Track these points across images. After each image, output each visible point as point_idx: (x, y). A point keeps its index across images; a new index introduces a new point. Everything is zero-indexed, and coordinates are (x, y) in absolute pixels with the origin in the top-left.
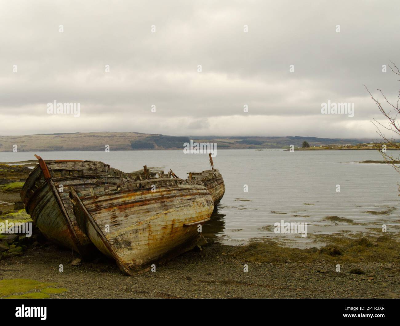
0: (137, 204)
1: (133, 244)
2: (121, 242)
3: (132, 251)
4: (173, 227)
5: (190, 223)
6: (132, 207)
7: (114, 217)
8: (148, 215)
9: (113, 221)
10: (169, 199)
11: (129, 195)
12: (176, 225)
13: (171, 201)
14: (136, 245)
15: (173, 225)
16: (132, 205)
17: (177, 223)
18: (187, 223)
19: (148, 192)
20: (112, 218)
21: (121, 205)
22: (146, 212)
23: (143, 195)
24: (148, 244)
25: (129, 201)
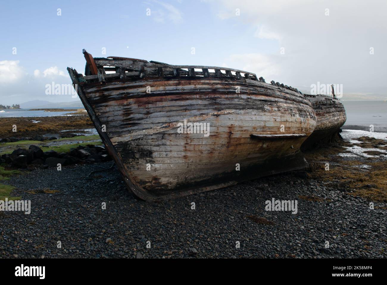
0: (169, 97)
1: (155, 154)
2: (134, 149)
3: (153, 165)
4: (230, 137)
5: (263, 134)
6: (159, 101)
7: (127, 112)
8: (185, 115)
9: (125, 118)
10: (226, 96)
11: (156, 83)
12: (237, 135)
13: (228, 99)
14: (162, 156)
15: (230, 133)
16: (159, 98)
17: (238, 131)
18: (256, 134)
19: (188, 81)
20: (124, 114)
21: (140, 97)
22: (181, 110)
23: (179, 85)
24: (185, 157)
25: (155, 93)
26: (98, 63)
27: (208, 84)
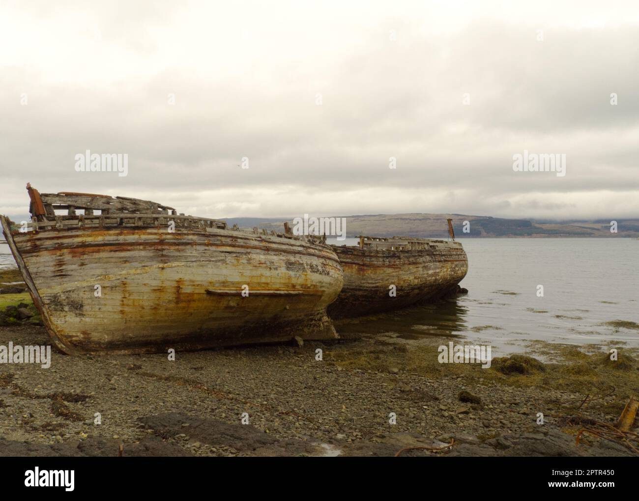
0: (108, 248)
1: (86, 308)
2: (64, 301)
3: (83, 319)
4: (178, 291)
5: (224, 290)
6: (96, 252)
7: (60, 263)
8: (124, 267)
9: (57, 269)
10: (177, 247)
11: (94, 233)
12: (187, 289)
13: (178, 250)
14: (93, 310)
15: (178, 288)
16: (96, 248)
17: (188, 285)
18: (215, 289)
19: (131, 231)
20: (56, 265)
21: (75, 248)
22: (120, 262)
23: (121, 235)
24: (122, 312)
25: (92, 243)
26: (46, 200)
27: (155, 234)
